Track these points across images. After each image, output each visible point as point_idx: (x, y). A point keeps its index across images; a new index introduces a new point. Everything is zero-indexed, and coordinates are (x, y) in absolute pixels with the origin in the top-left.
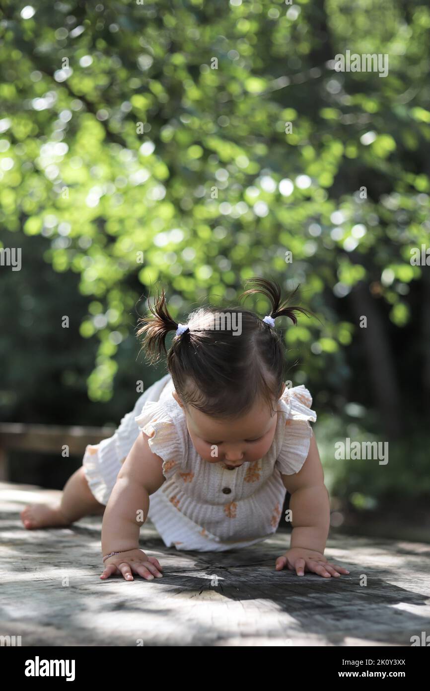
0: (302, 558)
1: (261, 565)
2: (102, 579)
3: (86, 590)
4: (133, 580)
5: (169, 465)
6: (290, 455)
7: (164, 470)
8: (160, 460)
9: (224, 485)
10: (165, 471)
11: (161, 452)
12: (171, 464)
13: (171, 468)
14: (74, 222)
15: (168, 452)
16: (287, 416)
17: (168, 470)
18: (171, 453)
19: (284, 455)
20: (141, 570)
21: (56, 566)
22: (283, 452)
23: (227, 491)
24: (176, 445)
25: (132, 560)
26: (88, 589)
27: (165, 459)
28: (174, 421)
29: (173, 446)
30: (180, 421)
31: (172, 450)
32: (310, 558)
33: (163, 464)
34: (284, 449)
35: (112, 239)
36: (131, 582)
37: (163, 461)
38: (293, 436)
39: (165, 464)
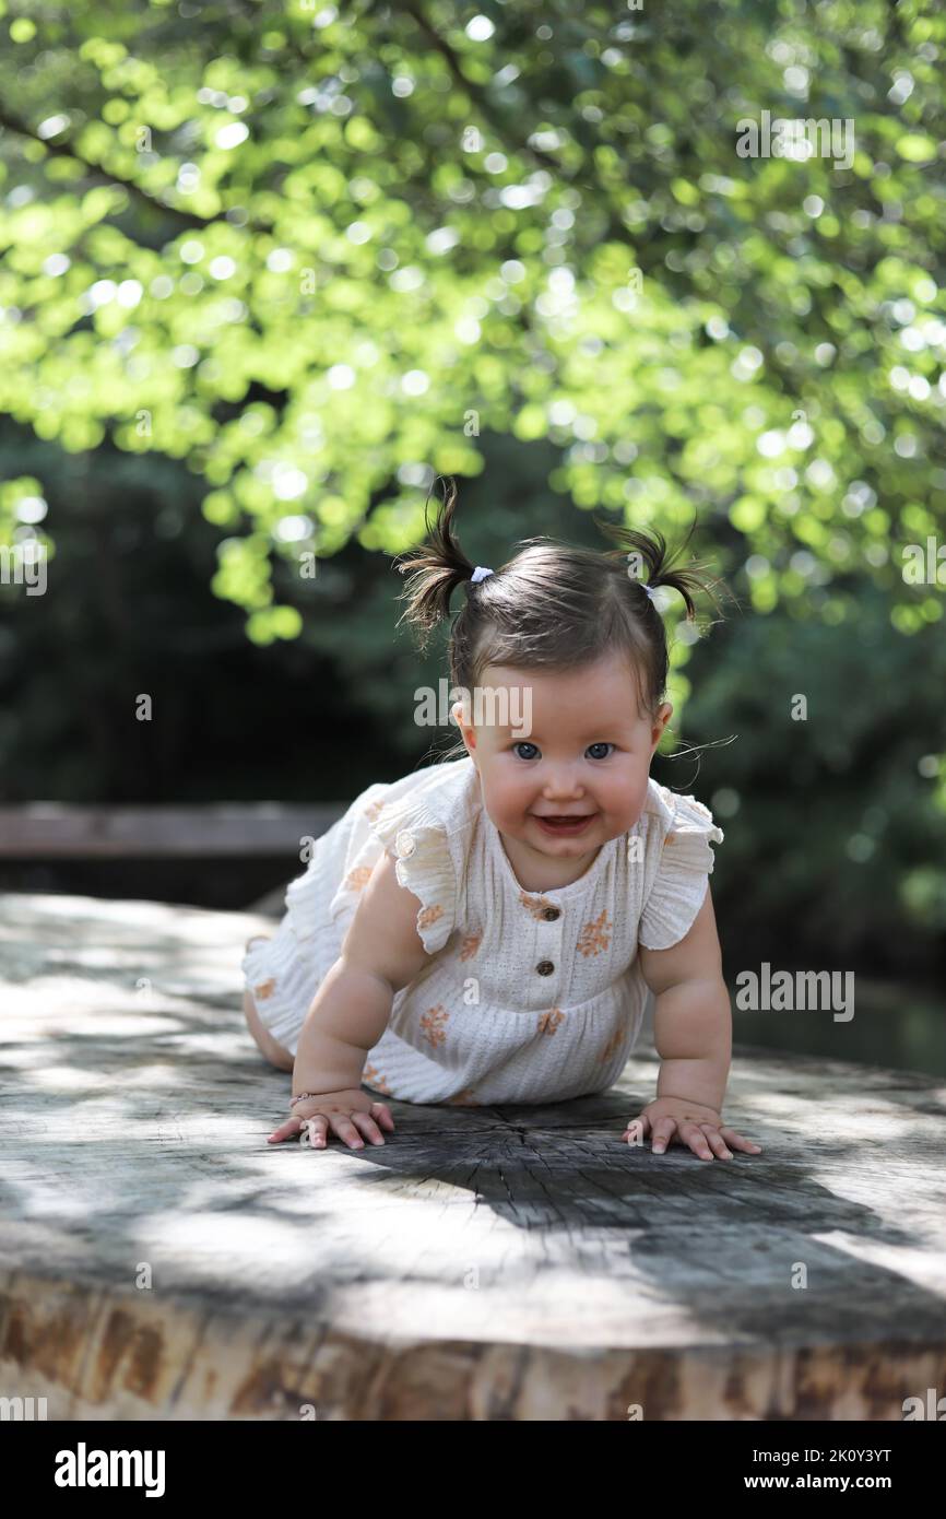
0: (669, 1116)
1: (602, 1127)
2: (271, 1142)
3: (220, 1163)
4: (325, 1148)
5: (430, 915)
6: (668, 905)
7: (420, 923)
8: (416, 903)
9: (541, 955)
10: (422, 927)
11: (418, 887)
12: (433, 914)
13: (433, 921)
14: (598, 416)
15: (432, 888)
16: (668, 827)
17: (428, 924)
18: (436, 891)
19: (656, 904)
20: (344, 1130)
21: (217, 1111)
22: (654, 897)
23: (546, 968)
24: (445, 876)
25: (336, 1110)
26: (224, 1163)
27: (426, 901)
28: (448, 829)
29: (439, 877)
30: (459, 829)
31: (438, 886)
32: (687, 1118)
33: (420, 911)
34: (658, 891)
35: (674, 446)
36: (319, 1152)
37: (422, 906)
38: (676, 865)
39: (424, 912)
